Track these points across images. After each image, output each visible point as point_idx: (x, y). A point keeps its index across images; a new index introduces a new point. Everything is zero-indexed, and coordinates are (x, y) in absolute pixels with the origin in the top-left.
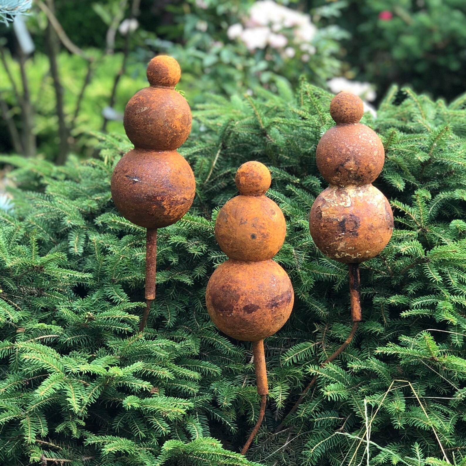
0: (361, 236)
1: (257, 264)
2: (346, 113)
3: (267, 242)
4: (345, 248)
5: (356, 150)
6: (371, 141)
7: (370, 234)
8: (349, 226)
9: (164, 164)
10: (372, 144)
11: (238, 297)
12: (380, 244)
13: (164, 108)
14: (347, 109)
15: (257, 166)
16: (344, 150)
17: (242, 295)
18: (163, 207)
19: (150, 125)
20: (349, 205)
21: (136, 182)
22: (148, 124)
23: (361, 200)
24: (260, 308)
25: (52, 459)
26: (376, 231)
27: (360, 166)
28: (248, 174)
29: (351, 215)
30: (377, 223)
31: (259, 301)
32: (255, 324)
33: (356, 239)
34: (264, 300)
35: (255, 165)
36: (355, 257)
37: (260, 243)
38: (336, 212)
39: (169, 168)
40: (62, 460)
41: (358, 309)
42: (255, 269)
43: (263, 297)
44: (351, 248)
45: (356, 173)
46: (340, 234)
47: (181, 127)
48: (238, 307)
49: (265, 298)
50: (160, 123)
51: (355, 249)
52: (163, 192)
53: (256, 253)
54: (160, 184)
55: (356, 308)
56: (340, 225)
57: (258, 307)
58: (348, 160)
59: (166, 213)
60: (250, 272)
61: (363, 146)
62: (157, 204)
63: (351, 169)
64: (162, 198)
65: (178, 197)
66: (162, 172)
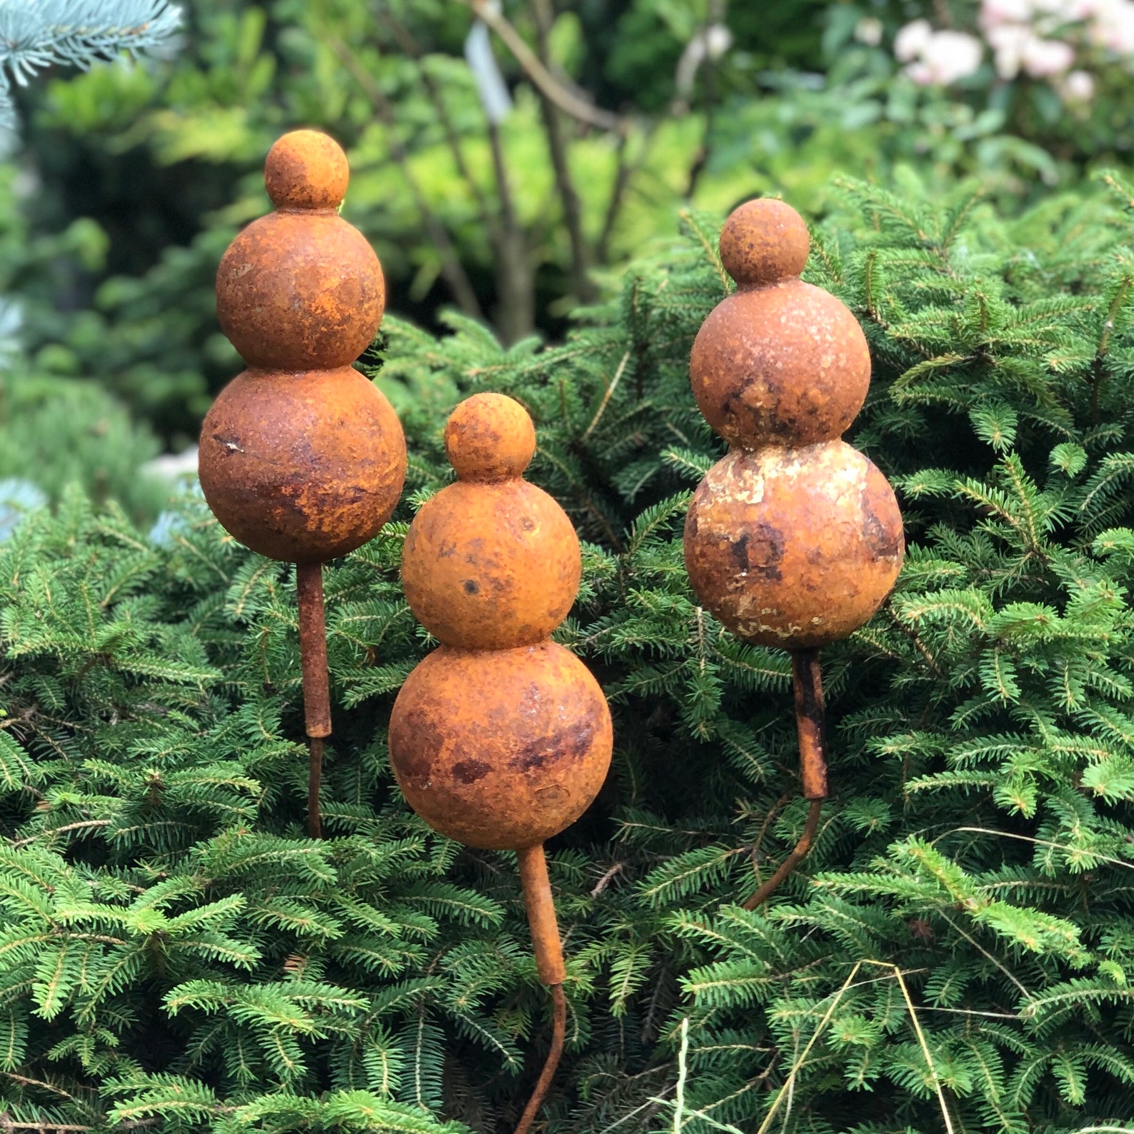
0: (789, 580)
1: (497, 656)
2: (750, 256)
3: (509, 601)
4: (755, 612)
5: (768, 356)
6: (813, 330)
7: (816, 575)
8: (756, 556)
9: (300, 405)
10: (817, 338)
11: (440, 740)
12: (849, 599)
13: (289, 264)
14: (752, 246)
15: (491, 405)
16: (739, 356)
17: (449, 735)
18: (300, 512)
19: (258, 310)
20: (757, 498)
21: (233, 451)
22: (253, 306)
23: (791, 487)
24: (493, 770)
25: (30, 1125)
26: (831, 567)
27: (782, 397)
28: (464, 426)
29: (761, 526)
30: (830, 544)
31: (488, 751)
32: (486, 810)
33: (777, 588)
34: (503, 750)
35: (486, 404)
36: (786, 635)
37: (489, 603)
38: (727, 518)
39: (313, 414)
40: (61, 1127)
41: (815, 767)
42: (489, 670)
43: (499, 742)
44: (768, 610)
45: (775, 416)
46: (737, 576)
47: (339, 310)
48: (440, 766)
49: (506, 745)
50: (282, 302)
51: (779, 614)
52: (296, 475)
53: (486, 629)
54: (286, 456)
55: (812, 763)
56: (734, 553)
57: (488, 768)
58: (749, 382)
59: (311, 526)
60: (474, 677)
61: (789, 344)
62: (283, 505)
63: (759, 404)
64: (294, 490)
65: (340, 486)
66: (294, 425)
